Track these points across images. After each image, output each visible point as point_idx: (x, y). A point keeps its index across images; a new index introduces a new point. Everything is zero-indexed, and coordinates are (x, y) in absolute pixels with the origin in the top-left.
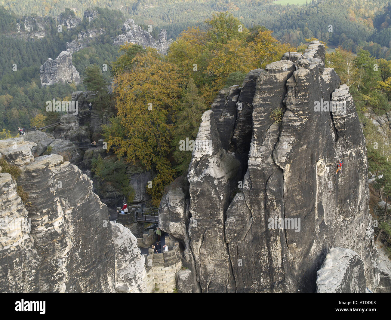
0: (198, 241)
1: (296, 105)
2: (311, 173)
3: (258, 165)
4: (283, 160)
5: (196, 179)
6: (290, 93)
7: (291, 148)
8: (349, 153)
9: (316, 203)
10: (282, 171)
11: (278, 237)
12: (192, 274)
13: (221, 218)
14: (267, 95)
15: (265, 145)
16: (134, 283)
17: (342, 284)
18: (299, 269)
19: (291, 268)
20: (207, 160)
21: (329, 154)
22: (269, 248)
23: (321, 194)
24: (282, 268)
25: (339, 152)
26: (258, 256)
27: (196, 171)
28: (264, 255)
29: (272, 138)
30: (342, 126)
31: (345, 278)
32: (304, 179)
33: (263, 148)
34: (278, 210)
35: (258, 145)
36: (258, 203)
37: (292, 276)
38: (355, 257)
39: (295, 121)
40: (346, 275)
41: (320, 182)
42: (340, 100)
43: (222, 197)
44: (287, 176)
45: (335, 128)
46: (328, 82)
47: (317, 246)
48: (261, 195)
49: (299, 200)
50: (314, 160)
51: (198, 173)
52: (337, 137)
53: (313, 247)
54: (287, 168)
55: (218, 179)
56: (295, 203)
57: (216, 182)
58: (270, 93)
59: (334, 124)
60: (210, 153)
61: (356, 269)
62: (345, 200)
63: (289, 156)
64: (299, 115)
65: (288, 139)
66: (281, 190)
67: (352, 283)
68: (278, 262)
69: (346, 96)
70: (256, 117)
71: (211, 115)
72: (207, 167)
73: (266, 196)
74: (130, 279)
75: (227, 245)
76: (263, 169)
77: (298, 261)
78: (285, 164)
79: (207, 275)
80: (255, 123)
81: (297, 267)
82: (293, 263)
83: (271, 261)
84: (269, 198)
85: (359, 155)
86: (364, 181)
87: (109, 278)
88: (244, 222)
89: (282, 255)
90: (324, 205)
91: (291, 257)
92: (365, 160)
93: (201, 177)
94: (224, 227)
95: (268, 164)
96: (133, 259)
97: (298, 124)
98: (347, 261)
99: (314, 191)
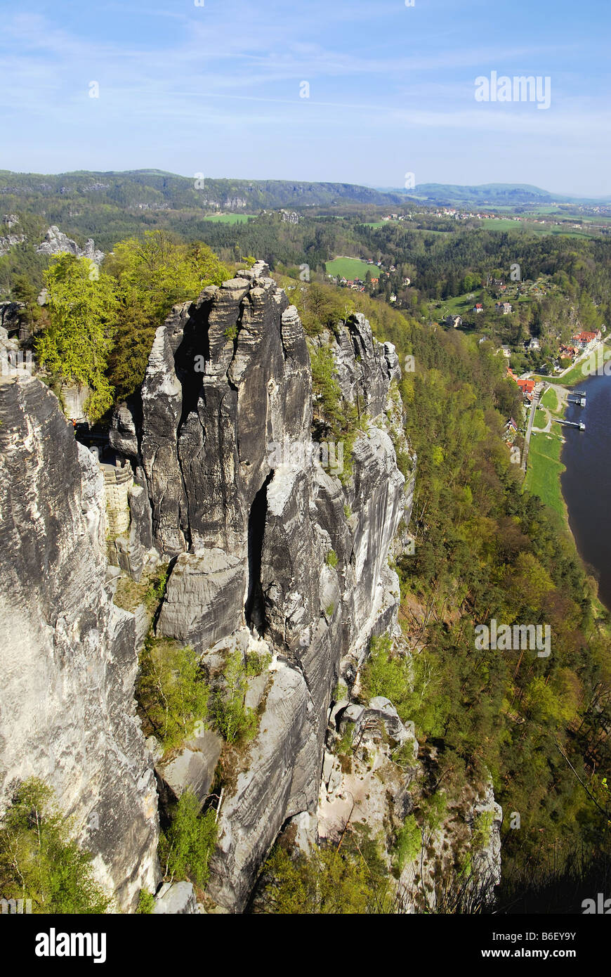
0: (151, 458)
1: (252, 323)
2: (263, 392)
3: (213, 383)
4: (238, 378)
5: (149, 396)
6: (245, 312)
7: (245, 366)
8: (296, 373)
9: (267, 420)
10: (237, 390)
11: (232, 454)
12: (144, 491)
13: (175, 435)
14: (223, 312)
15: (220, 363)
16: (94, 502)
17: (289, 498)
18: (250, 484)
19: (244, 484)
20: (161, 378)
21: (280, 375)
22: (222, 465)
23: (270, 412)
24: (235, 483)
25: (288, 371)
26: (211, 473)
27: (149, 388)
28: (217, 471)
29: (227, 356)
30: (290, 347)
31: (292, 491)
32: (256, 398)
33: (218, 366)
34: (232, 428)
35: (214, 363)
36: (213, 422)
37: (244, 491)
38: (301, 472)
39: (250, 339)
40: (293, 488)
41: (270, 401)
42: (289, 321)
43: (176, 415)
44: (241, 394)
45: (284, 348)
46: (279, 302)
47: (267, 462)
48: (216, 413)
49: (251, 418)
50: (266, 379)
51: (151, 390)
52: (286, 357)
53: (263, 463)
54: (242, 386)
55: (172, 396)
56: (248, 421)
57: (170, 400)
58: (226, 311)
59: (283, 344)
60: (164, 370)
61: (301, 483)
62: (292, 418)
63: (244, 375)
64: (254, 334)
65: (243, 357)
66: (235, 408)
67: (298, 497)
68: (230, 478)
69: (295, 317)
70: (212, 335)
71: (165, 331)
72: (161, 383)
73: (220, 416)
74: (90, 498)
75: (180, 461)
76: (218, 387)
77: (249, 476)
78: (239, 382)
79: (159, 492)
80: (211, 340)
81: (248, 483)
82: (244, 479)
83: (224, 477)
84: (224, 415)
85: (305, 375)
86: (308, 400)
87: (76, 497)
88: (198, 439)
89: (235, 471)
90: (273, 423)
91: (243, 473)
92: (310, 380)
93: (155, 394)
94: (178, 444)
95: (223, 381)
96: (92, 478)
97: (253, 342)
98: (294, 475)
99: (265, 409)
